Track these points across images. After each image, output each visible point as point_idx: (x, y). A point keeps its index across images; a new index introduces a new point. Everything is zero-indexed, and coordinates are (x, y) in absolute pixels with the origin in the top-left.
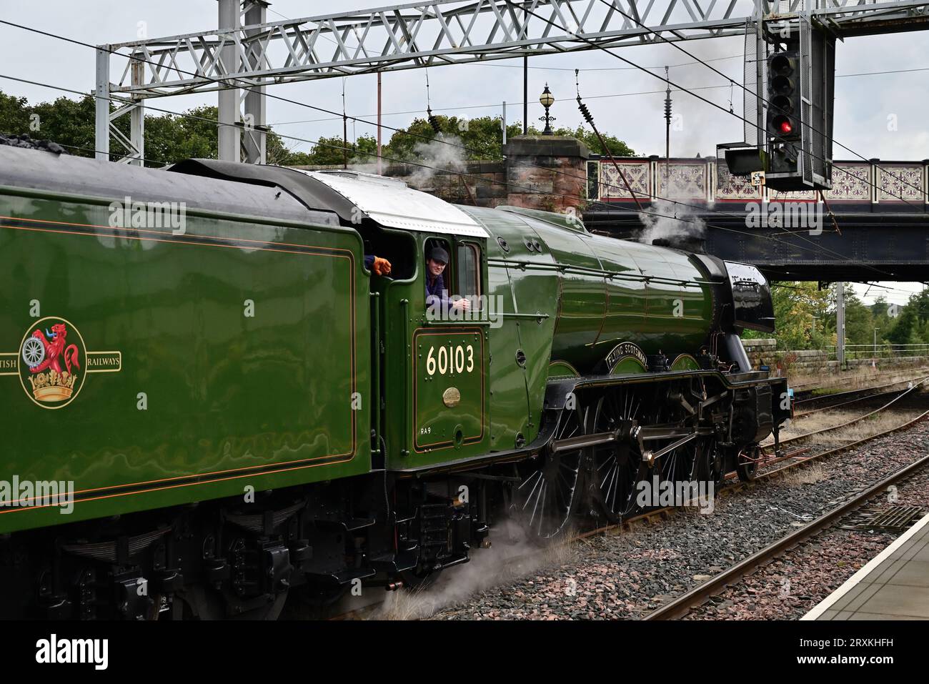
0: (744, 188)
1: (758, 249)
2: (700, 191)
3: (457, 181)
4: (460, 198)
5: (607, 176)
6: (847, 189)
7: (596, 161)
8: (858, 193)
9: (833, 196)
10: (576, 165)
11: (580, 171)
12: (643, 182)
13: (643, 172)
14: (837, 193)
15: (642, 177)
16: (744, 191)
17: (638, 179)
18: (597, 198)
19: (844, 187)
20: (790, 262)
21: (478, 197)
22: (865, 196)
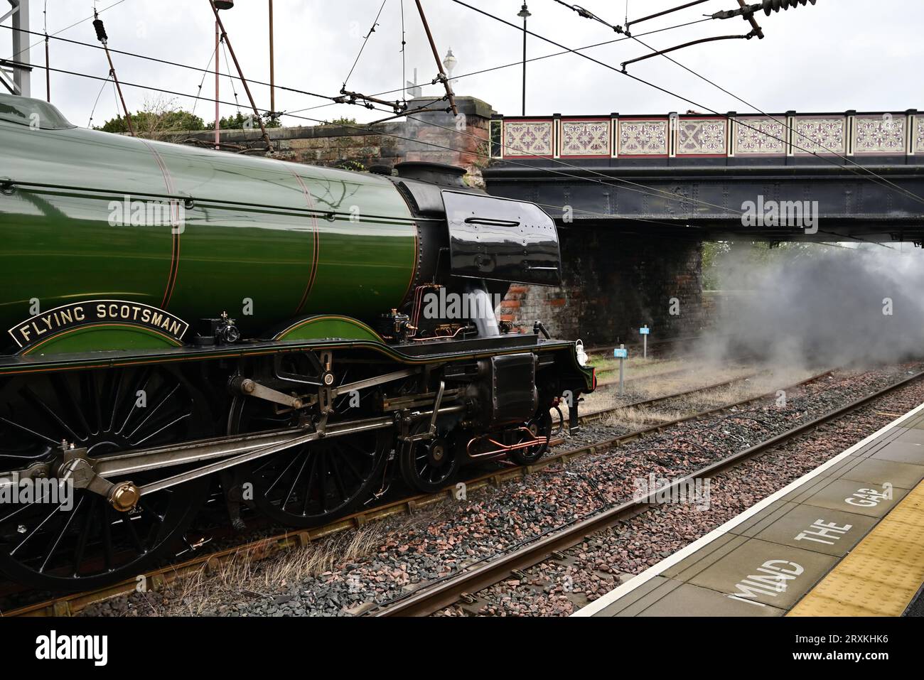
0: (649, 144)
1: (663, 203)
2: (604, 147)
3: (362, 142)
4: (364, 158)
5: (511, 135)
6: (760, 143)
7: (498, 121)
8: (771, 146)
9: (743, 150)
10: (472, 123)
11: (478, 129)
12: (546, 140)
13: (546, 130)
14: (749, 146)
15: (546, 135)
16: (650, 147)
17: (541, 136)
18: (500, 156)
19: (756, 140)
20: (696, 216)
21: (383, 156)
22: (779, 149)
